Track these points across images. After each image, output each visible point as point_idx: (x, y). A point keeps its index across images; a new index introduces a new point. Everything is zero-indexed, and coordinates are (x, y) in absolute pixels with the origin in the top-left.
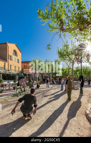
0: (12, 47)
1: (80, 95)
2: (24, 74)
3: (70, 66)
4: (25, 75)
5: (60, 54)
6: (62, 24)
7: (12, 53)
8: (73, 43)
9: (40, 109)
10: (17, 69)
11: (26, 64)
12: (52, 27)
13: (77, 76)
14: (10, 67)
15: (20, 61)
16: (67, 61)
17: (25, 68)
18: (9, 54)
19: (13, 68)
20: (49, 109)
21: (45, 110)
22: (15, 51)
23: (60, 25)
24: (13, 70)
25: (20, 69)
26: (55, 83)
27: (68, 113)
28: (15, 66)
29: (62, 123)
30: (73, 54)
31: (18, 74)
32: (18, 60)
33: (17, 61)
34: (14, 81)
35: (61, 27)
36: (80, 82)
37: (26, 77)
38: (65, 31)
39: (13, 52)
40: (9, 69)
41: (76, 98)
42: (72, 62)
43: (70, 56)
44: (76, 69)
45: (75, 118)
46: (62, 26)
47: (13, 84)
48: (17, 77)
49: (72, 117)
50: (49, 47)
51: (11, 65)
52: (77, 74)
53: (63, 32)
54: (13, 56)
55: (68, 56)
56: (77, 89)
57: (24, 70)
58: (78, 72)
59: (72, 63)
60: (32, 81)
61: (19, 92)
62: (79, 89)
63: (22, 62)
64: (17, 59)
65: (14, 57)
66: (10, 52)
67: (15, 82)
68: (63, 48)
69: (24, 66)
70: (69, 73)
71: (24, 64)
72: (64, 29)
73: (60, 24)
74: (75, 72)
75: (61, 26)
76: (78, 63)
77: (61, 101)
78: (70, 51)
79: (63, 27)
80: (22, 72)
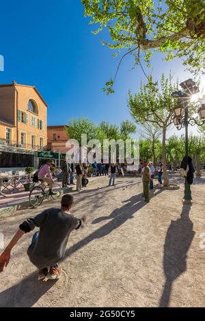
0: (25, 94)
1: (184, 203)
2: (52, 153)
3: (155, 136)
4: (55, 156)
5: (135, 107)
6: (142, 30)
7: (27, 107)
8: (164, 82)
9: (89, 245)
10: (37, 143)
11: (57, 133)
12: (119, 35)
13: (171, 157)
14: (22, 138)
15: (45, 125)
16: (150, 124)
17: (55, 140)
18: (19, 109)
19: (28, 140)
20: (113, 245)
21: (102, 246)
22: (32, 102)
23: (137, 32)
24: (29, 144)
25: (45, 144)
26: (123, 174)
27: (164, 258)
28: (33, 137)
29: (153, 295)
30: (165, 106)
31: (39, 153)
32: (40, 123)
33: (36, 124)
34: (26, 170)
35: (141, 36)
36: (185, 173)
37: (58, 161)
38: (151, 45)
39: (29, 105)
40: (20, 143)
41: (178, 212)
42: (162, 124)
43: (158, 112)
44: (170, 142)
45: (186, 275)
46: (144, 33)
47: (23, 178)
48: (37, 160)
49: (177, 270)
50: (110, 87)
51: (22, 134)
52: (170, 153)
53: (145, 49)
54: (27, 113)
55: (153, 111)
56: (174, 189)
57: (53, 144)
58: (173, 150)
59: (162, 129)
60: (71, 170)
61: (38, 197)
62: (178, 188)
63: (49, 128)
64: (36, 120)
65: (30, 116)
66: (22, 105)
67: (28, 171)
68: (142, 94)
69: (52, 136)
70: (153, 151)
71: (53, 132)
72: (148, 41)
73: (138, 29)
74: (167, 148)
75: (141, 34)
76: (178, 128)
77: (142, 221)
78: (158, 99)
79: (144, 37)
80: (48, 150)
